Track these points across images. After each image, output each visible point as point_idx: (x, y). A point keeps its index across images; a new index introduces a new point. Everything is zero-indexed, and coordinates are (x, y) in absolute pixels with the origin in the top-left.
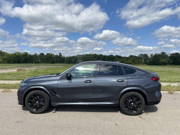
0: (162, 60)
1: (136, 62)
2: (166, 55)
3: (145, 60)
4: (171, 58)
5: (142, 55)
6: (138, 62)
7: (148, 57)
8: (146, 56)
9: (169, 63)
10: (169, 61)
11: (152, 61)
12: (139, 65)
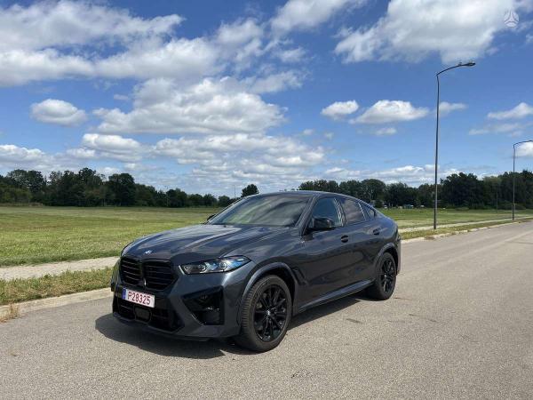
0: (88, 193)
1: (7, 196)
2: (98, 178)
3: (35, 189)
4: (112, 187)
5: (23, 172)
6: (13, 194)
7: (41, 180)
8: (35, 175)
9: (106, 200)
10: (108, 195)
11: (59, 193)
12: (18, 206)
